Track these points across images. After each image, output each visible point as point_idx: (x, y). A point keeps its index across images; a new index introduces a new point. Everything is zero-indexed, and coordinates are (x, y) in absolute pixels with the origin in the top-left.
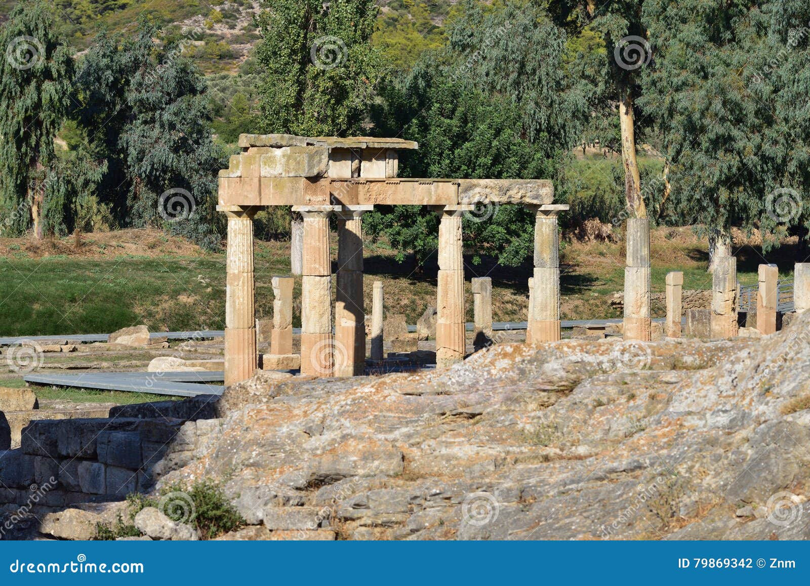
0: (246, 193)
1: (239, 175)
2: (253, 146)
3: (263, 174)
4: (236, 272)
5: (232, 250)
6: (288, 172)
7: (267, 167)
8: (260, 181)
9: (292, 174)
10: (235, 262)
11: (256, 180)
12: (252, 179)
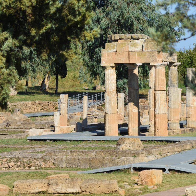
0: (119, 58)
1: (115, 51)
2: (120, 39)
3: (130, 50)
4: (112, 90)
5: (110, 82)
6: (147, 49)
7: (133, 47)
8: (129, 53)
9: (150, 50)
10: (111, 86)
11: (127, 53)
12: (123, 52)
